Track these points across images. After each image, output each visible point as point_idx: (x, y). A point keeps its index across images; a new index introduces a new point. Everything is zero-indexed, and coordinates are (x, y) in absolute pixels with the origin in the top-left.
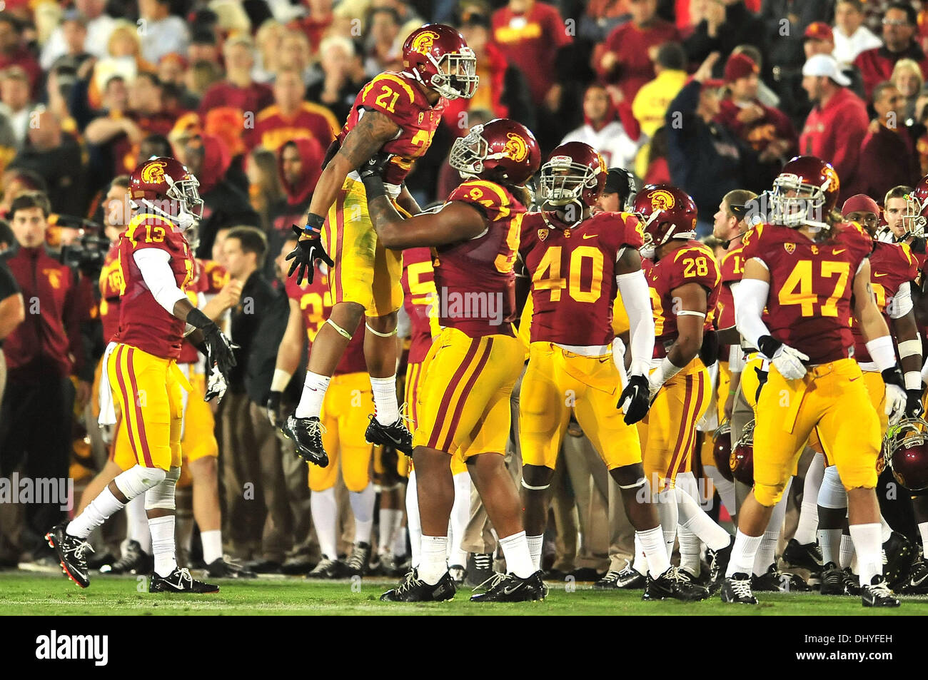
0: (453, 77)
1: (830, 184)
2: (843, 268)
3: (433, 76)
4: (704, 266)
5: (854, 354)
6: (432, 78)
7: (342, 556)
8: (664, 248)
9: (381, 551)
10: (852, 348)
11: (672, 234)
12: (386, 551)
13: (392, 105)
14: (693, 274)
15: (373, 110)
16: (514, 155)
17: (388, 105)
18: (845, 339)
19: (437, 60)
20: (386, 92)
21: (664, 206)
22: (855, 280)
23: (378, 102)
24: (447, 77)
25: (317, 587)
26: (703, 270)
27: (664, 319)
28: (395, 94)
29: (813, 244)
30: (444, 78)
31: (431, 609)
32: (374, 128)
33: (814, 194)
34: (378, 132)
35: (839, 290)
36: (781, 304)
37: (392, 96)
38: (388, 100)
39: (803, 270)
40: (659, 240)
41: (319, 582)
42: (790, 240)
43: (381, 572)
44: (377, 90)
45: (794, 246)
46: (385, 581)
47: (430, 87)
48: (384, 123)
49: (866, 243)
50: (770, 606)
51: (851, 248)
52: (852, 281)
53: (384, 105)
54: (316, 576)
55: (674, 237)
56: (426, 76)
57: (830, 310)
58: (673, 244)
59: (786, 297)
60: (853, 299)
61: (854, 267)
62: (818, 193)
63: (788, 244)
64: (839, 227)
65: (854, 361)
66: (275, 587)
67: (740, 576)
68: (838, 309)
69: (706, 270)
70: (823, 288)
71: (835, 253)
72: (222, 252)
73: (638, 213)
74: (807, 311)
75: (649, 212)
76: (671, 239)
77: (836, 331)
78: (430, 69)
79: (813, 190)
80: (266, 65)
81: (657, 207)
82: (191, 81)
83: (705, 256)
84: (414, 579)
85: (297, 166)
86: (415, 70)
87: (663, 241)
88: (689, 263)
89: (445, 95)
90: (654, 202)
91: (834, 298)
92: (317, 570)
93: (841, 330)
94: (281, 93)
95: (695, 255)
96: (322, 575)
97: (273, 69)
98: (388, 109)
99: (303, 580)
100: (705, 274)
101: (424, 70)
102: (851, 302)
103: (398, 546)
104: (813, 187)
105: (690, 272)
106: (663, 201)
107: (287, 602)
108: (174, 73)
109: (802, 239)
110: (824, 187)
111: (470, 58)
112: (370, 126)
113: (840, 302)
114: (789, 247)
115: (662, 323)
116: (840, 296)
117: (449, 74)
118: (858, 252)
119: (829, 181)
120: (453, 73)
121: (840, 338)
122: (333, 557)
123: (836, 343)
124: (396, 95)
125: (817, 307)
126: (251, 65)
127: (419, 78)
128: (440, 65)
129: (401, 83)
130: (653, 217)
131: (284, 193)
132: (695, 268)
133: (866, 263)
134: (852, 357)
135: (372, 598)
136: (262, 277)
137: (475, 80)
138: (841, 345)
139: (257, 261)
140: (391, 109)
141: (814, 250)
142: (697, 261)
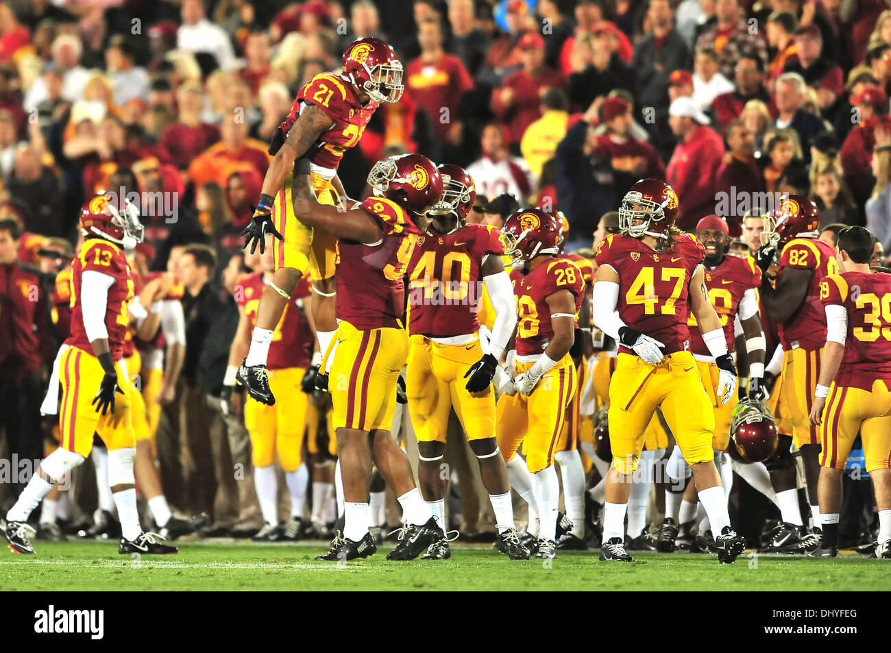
0: (383, 85)
1: (669, 203)
2: (680, 273)
3: (366, 82)
4: (573, 275)
5: (690, 346)
6: (365, 84)
7: (282, 522)
8: (532, 262)
9: (314, 518)
10: (688, 342)
11: (539, 250)
12: (319, 519)
13: (327, 100)
14: (564, 283)
15: (312, 104)
16: (416, 183)
17: (324, 100)
18: (681, 334)
19: (371, 69)
20: (323, 89)
21: (532, 226)
22: (692, 283)
23: (315, 98)
24: (377, 84)
25: (261, 549)
26: (572, 279)
27: (539, 321)
28: (330, 91)
29: (655, 253)
30: (375, 85)
31: (357, 567)
32: (315, 121)
33: (655, 210)
34: (318, 125)
35: (677, 292)
36: (628, 303)
37: (327, 93)
38: (324, 96)
39: (646, 275)
40: (528, 255)
41: (263, 544)
42: (636, 249)
43: (315, 535)
44: (316, 87)
45: (639, 255)
46: (320, 543)
47: (362, 89)
48: (321, 117)
49: (700, 252)
50: (644, 563)
51: (687, 256)
52: (688, 283)
53: (320, 100)
54: (259, 539)
55: (540, 252)
56: (360, 81)
57: (669, 309)
58: (541, 258)
59: (631, 297)
60: (690, 298)
61: (690, 272)
62: (659, 209)
63: (634, 253)
64: (676, 238)
65: (689, 353)
66: (226, 549)
67: (615, 541)
68: (676, 308)
69: (574, 278)
70: (663, 290)
71: (673, 260)
72: (177, 266)
73: (509, 232)
74: (650, 310)
75: (519, 232)
76: (538, 254)
77: (674, 328)
78: (364, 76)
79: (654, 206)
80: (215, 107)
81: (526, 227)
82: (150, 122)
83: (573, 266)
84: (340, 539)
85: (241, 194)
86: (351, 75)
87: (532, 256)
88: (560, 273)
89: (374, 99)
90: (522, 223)
91: (673, 298)
92: (261, 534)
93: (677, 325)
94: (227, 132)
95: (564, 266)
96: (265, 538)
97: (221, 112)
98: (324, 103)
99: (248, 542)
100: (574, 282)
101: (359, 76)
102: (689, 302)
103: (329, 514)
104: (655, 203)
105: (561, 281)
106: (530, 222)
107: (235, 561)
108: (136, 115)
109: (645, 249)
110: (664, 204)
111: (398, 70)
112: (311, 120)
113: (678, 302)
114: (635, 256)
115: (537, 324)
116: (678, 297)
117: (379, 82)
118: (694, 260)
119: (669, 200)
120: (383, 81)
121: (676, 333)
122: (274, 523)
123: (673, 337)
124: (331, 93)
125: (657, 307)
126: (200, 108)
127: (354, 82)
128: (373, 73)
129: (336, 82)
130: (523, 235)
131: (229, 216)
132: (565, 277)
133: (700, 268)
134: (687, 350)
135: (307, 558)
136: (213, 288)
137: (401, 89)
138: (678, 339)
139: (209, 274)
140: (326, 104)
141: (656, 258)
142: (567, 271)
